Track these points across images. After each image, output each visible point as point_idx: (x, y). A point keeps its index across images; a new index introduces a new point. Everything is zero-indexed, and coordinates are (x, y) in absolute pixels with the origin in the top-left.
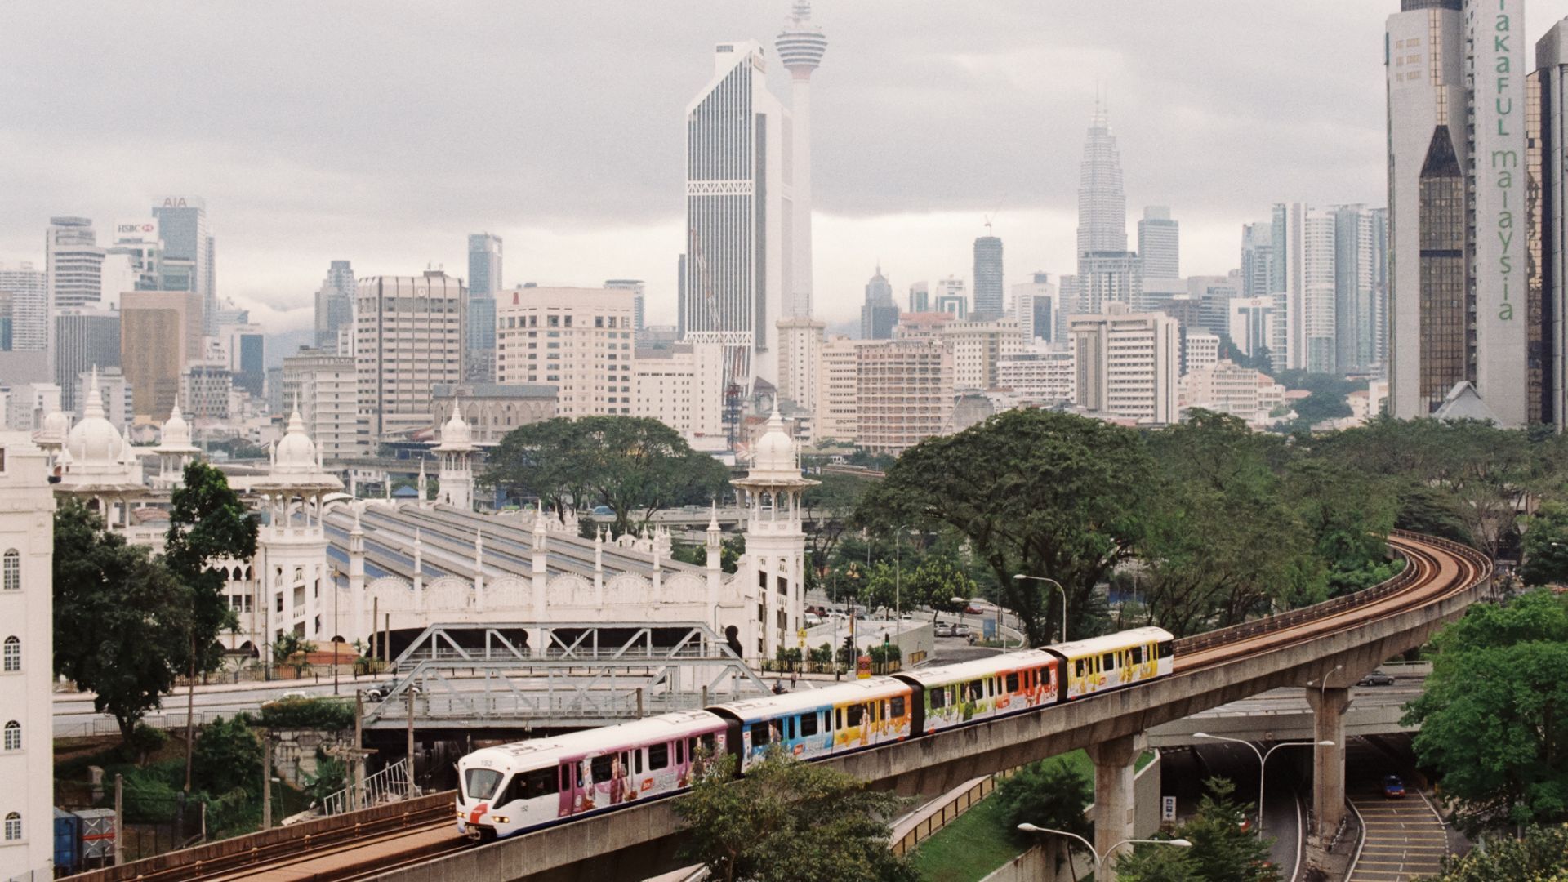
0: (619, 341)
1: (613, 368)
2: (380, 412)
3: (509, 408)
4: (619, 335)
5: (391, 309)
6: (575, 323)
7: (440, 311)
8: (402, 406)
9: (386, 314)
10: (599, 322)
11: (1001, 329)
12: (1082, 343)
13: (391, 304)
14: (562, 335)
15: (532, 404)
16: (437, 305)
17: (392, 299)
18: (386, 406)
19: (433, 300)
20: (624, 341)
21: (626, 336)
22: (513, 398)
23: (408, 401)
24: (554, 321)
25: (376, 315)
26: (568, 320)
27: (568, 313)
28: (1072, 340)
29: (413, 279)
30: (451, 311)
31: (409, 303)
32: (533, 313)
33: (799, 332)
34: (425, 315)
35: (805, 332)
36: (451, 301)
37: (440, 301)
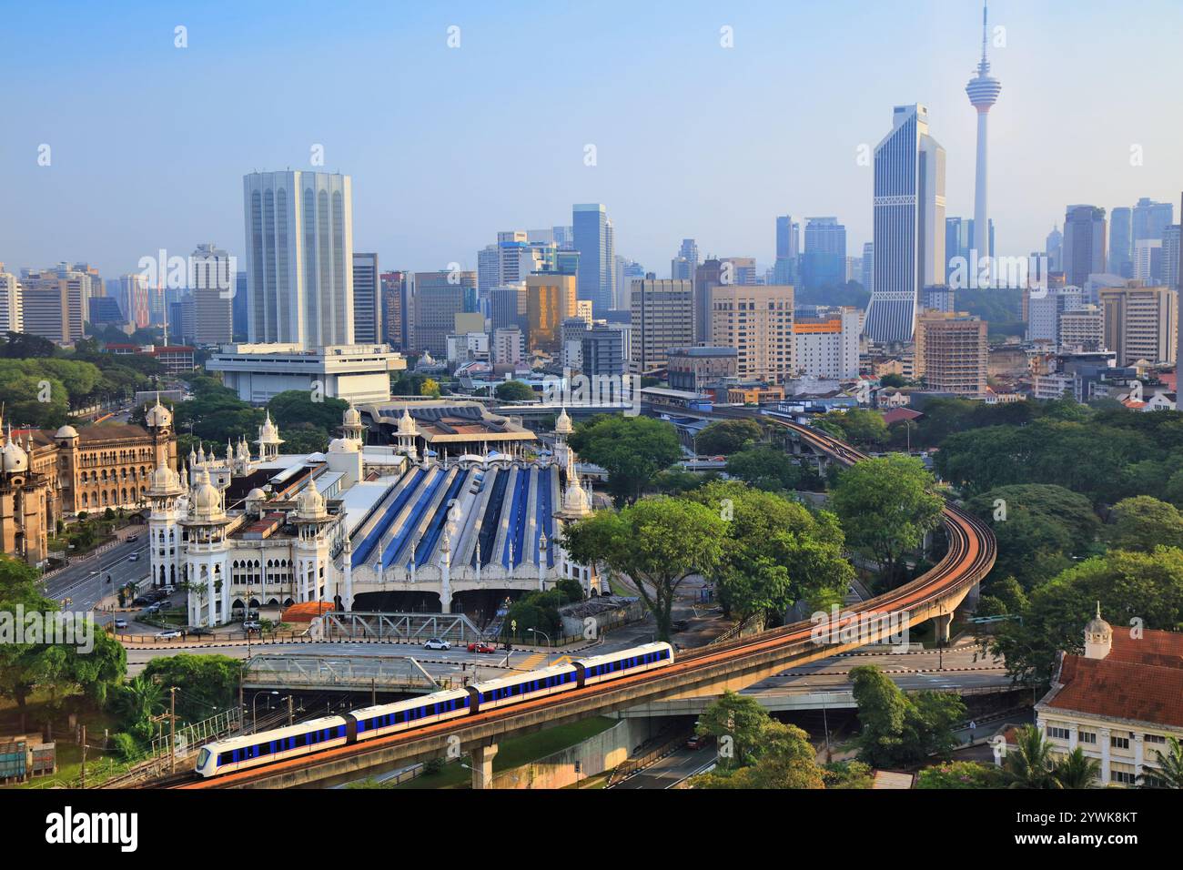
0: (784, 317)
1: (780, 334)
2: (644, 360)
3: (708, 363)
4: (784, 314)
5: (649, 300)
6: (757, 307)
7: (680, 299)
8: (656, 357)
9: (646, 303)
10: (771, 306)
11: (1066, 293)
12: (1108, 307)
13: (650, 296)
14: (748, 314)
15: (722, 359)
16: (678, 296)
17: (649, 293)
18: (647, 357)
19: (675, 293)
20: (787, 317)
21: (788, 314)
22: (710, 356)
23: (660, 354)
24: (743, 306)
25: (640, 303)
26: (752, 306)
27: (752, 301)
28: (1102, 305)
29: (662, 281)
30: (686, 299)
31: (661, 296)
32: (731, 301)
33: (936, 294)
34: (670, 302)
35: (941, 294)
36: (685, 293)
37: (680, 293)
